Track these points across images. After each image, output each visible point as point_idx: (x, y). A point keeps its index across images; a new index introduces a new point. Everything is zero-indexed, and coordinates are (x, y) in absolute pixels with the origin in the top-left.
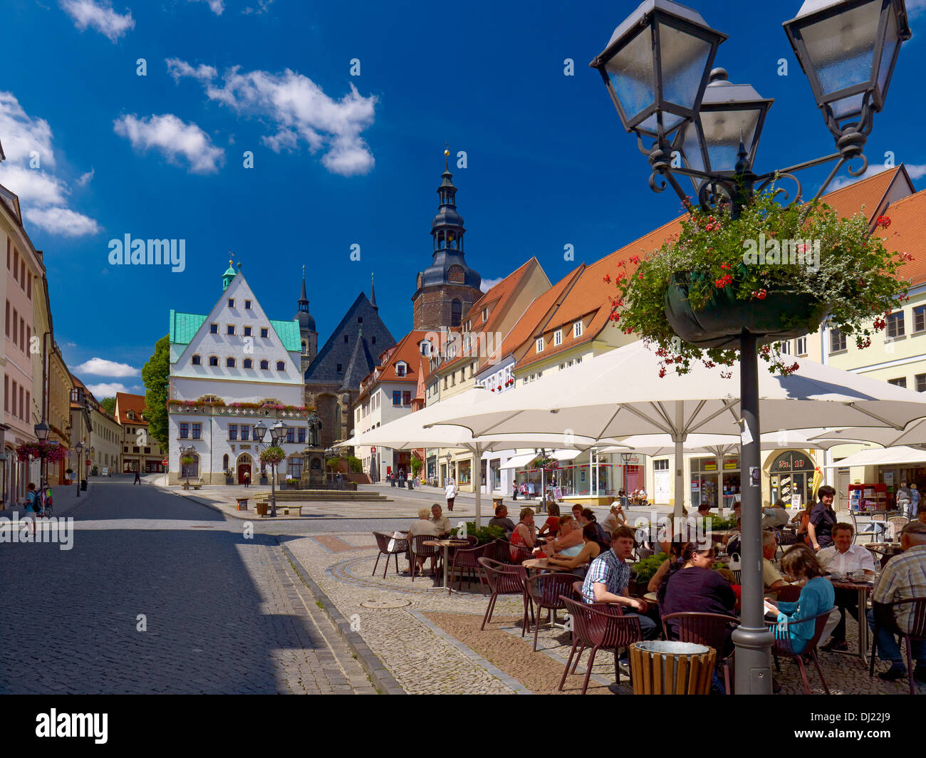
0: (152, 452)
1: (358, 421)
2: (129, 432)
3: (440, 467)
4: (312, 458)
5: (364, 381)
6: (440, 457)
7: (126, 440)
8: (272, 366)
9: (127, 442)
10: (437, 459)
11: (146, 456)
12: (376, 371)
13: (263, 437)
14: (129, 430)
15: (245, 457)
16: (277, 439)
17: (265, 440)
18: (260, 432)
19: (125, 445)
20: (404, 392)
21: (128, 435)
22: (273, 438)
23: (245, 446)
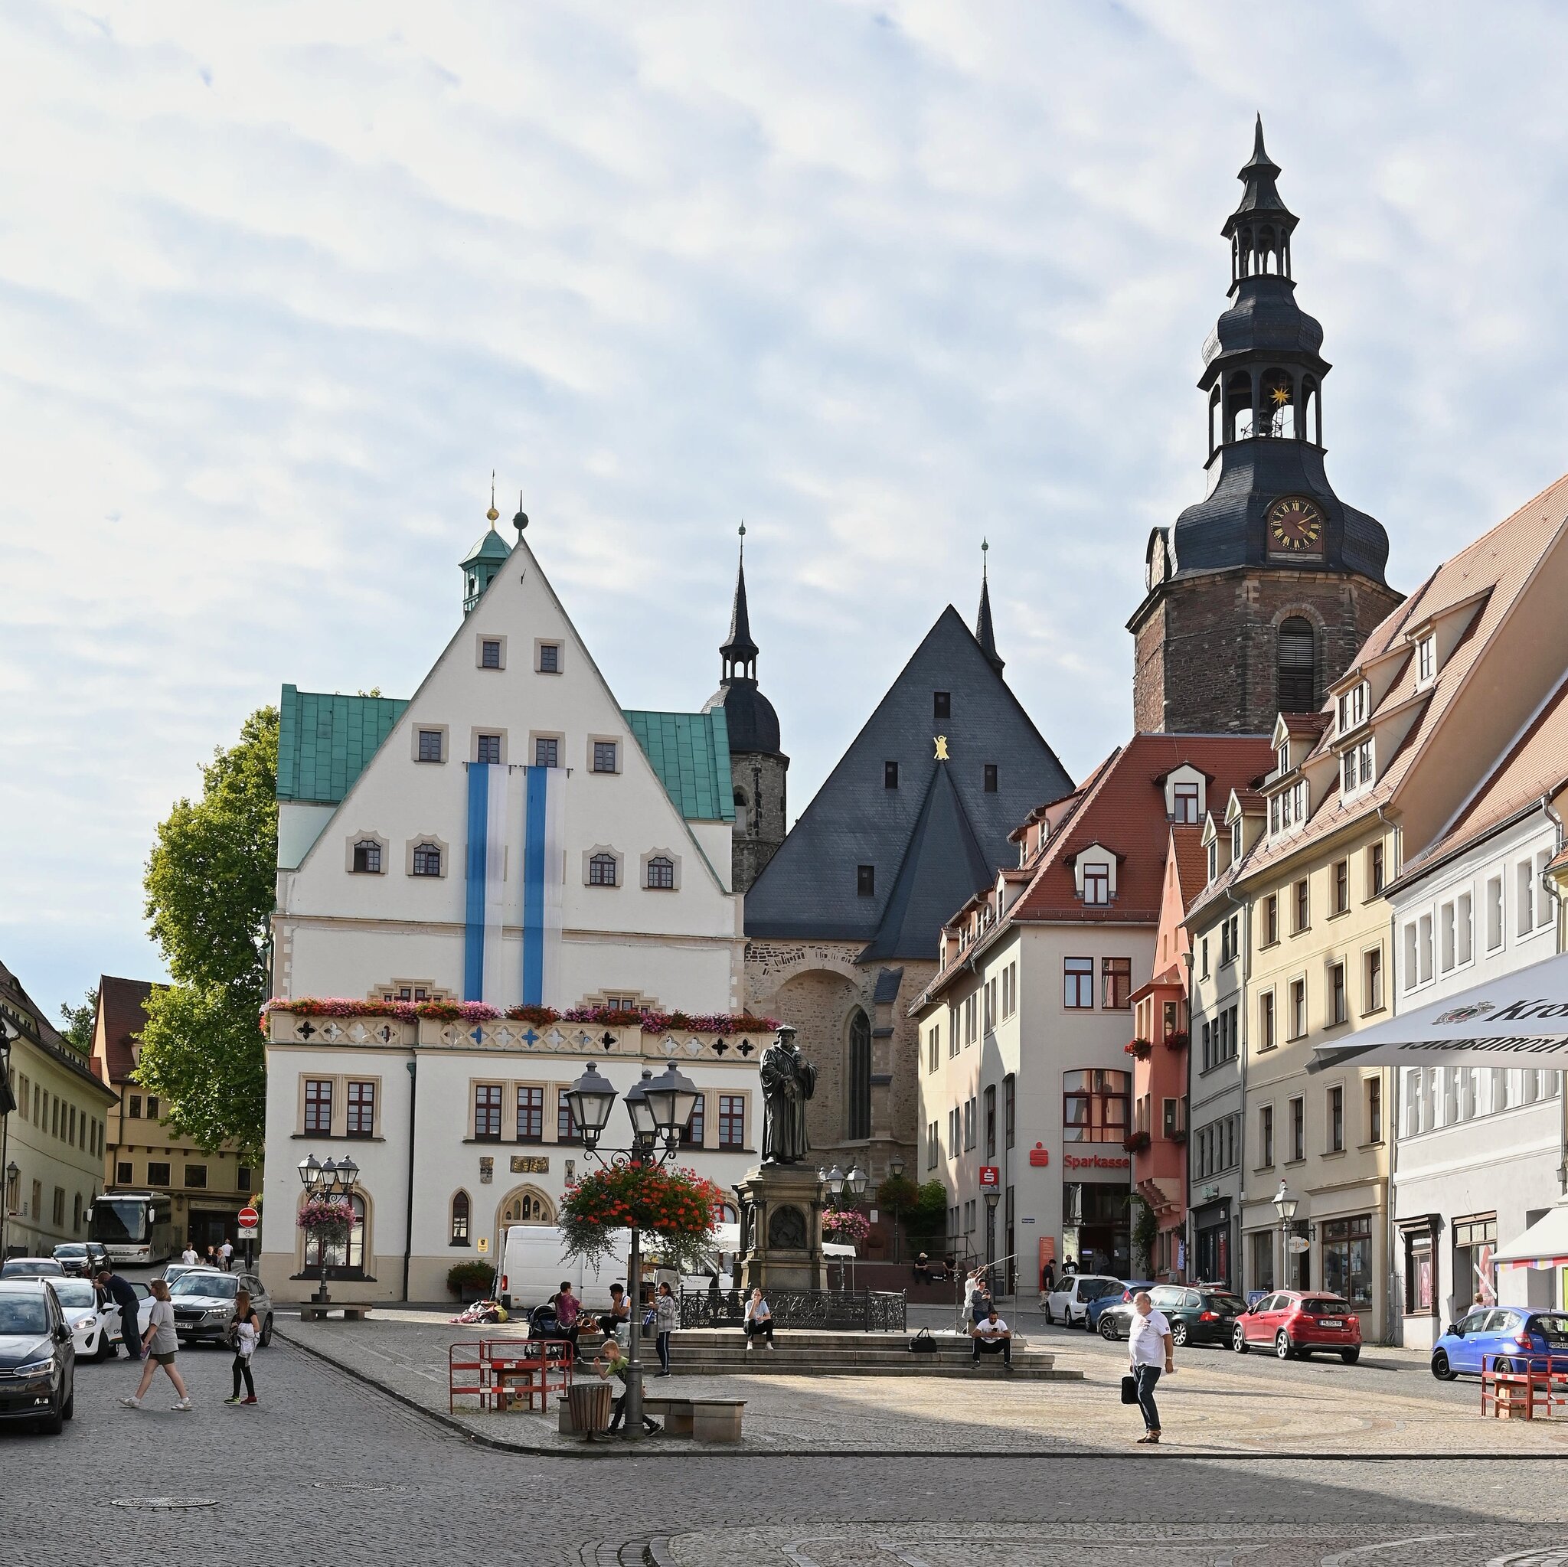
0: (212, 1185)
1: (934, 1065)
2: (135, 1113)
3: (1246, 1240)
4: (772, 1208)
5: (955, 925)
6: (1243, 1205)
7: (127, 1142)
8: (632, 872)
9: (131, 1148)
10: (1235, 1210)
11: (192, 1197)
12: (1001, 884)
13: (598, 1128)
14: (136, 1103)
15: (527, 1200)
16: (655, 1134)
17: (605, 1139)
18: (591, 1110)
19: (124, 1157)
20: (1106, 960)
21: (135, 1121)
22: (639, 1135)
23: (530, 1160)
